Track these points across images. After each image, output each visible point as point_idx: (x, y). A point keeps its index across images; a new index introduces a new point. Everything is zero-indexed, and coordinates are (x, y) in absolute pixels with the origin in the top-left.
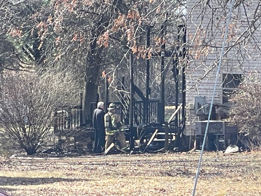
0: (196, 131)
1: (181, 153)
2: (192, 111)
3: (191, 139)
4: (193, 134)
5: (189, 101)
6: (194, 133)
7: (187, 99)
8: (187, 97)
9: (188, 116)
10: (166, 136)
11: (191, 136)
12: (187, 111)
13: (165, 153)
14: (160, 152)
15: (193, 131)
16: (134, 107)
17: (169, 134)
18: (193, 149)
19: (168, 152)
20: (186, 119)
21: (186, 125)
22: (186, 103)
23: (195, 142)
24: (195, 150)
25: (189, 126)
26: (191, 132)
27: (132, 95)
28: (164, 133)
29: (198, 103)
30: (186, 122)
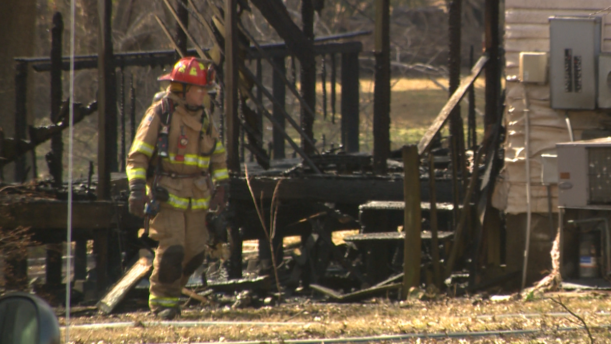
0: (556, 192)
1: (486, 297)
2: (535, 93)
3: (535, 230)
4: (543, 208)
5: (523, 42)
6: (545, 201)
7: (509, 31)
8: (511, 23)
9: (515, 115)
10: (408, 217)
11: (533, 214)
12: (511, 93)
13: (404, 299)
14: (380, 294)
15: (543, 192)
16: (241, 75)
17: (425, 206)
18: (546, 280)
19: (421, 295)
20: (504, 130)
21: (507, 159)
22: (504, 52)
23: (556, 244)
24: (554, 282)
25: (520, 163)
26: (532, 197)
27: (236, 18)
28: (400, 205)
29: (567, 52)
30: (508, 146)
